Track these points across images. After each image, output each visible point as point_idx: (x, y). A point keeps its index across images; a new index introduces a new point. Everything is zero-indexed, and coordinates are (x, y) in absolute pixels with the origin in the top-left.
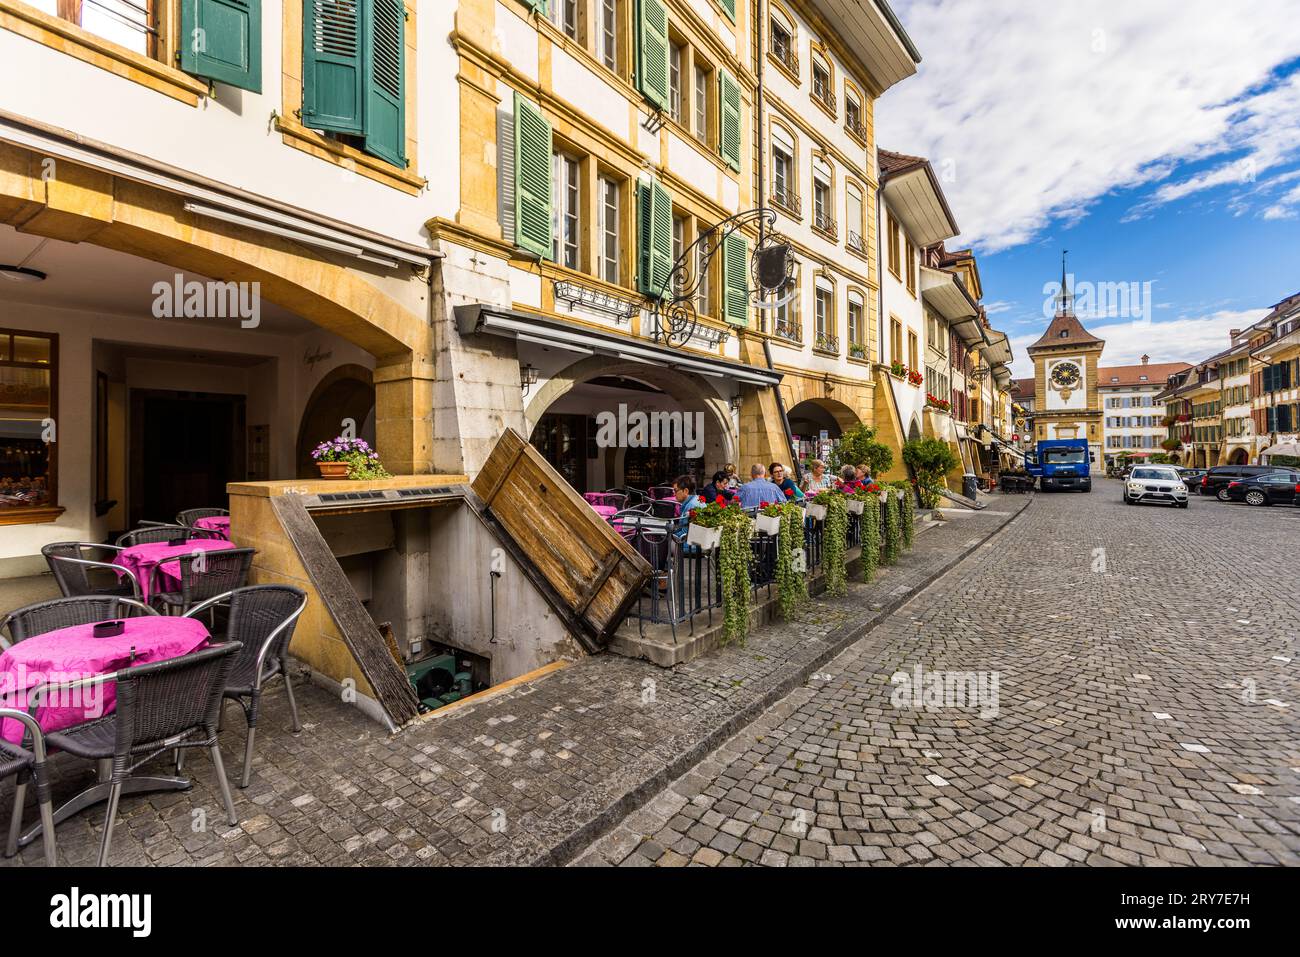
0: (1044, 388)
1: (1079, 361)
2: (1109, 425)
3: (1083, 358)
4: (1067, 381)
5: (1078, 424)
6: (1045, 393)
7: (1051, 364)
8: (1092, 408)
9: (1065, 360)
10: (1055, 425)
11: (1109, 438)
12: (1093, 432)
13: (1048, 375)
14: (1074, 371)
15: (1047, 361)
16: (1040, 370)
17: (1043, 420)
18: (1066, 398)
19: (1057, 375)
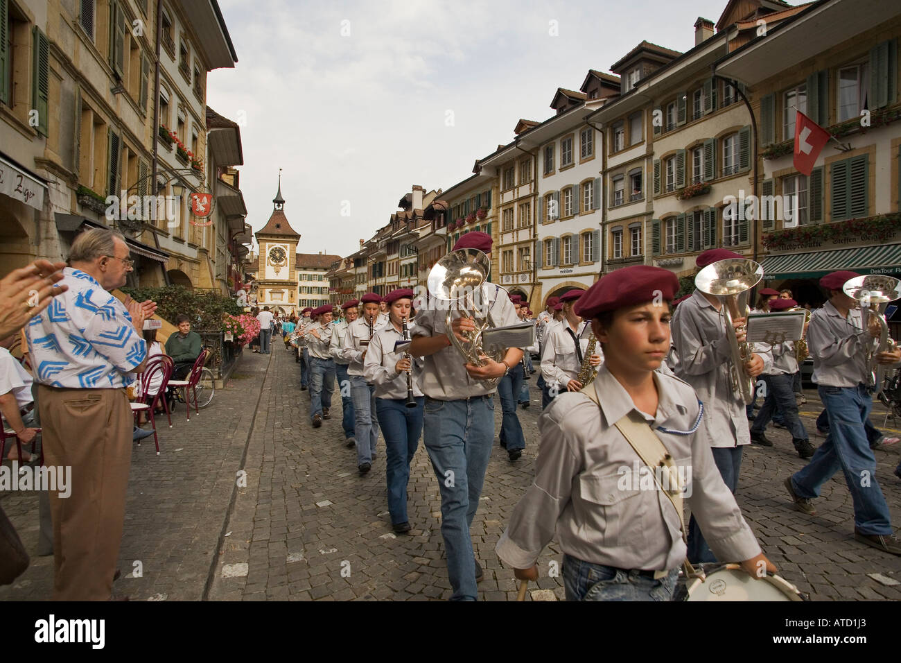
0: (264, 263)
1: (286, 247)
2: (300, 292)
3: (288, 245)
4: (280, 260)
5: (284, 290)
6: (264, 267)
7: (270, 247)
8: (292, 280)
9: (278, 245)
10: (270, 290)
11: (300, 300)
12: (292, 296)
13: (268, 254)
14: (282, 252)
15: (267, 244)
16: (262, 250)
17: (263, 286)
18: (277, 272)
19: (273, 256)
